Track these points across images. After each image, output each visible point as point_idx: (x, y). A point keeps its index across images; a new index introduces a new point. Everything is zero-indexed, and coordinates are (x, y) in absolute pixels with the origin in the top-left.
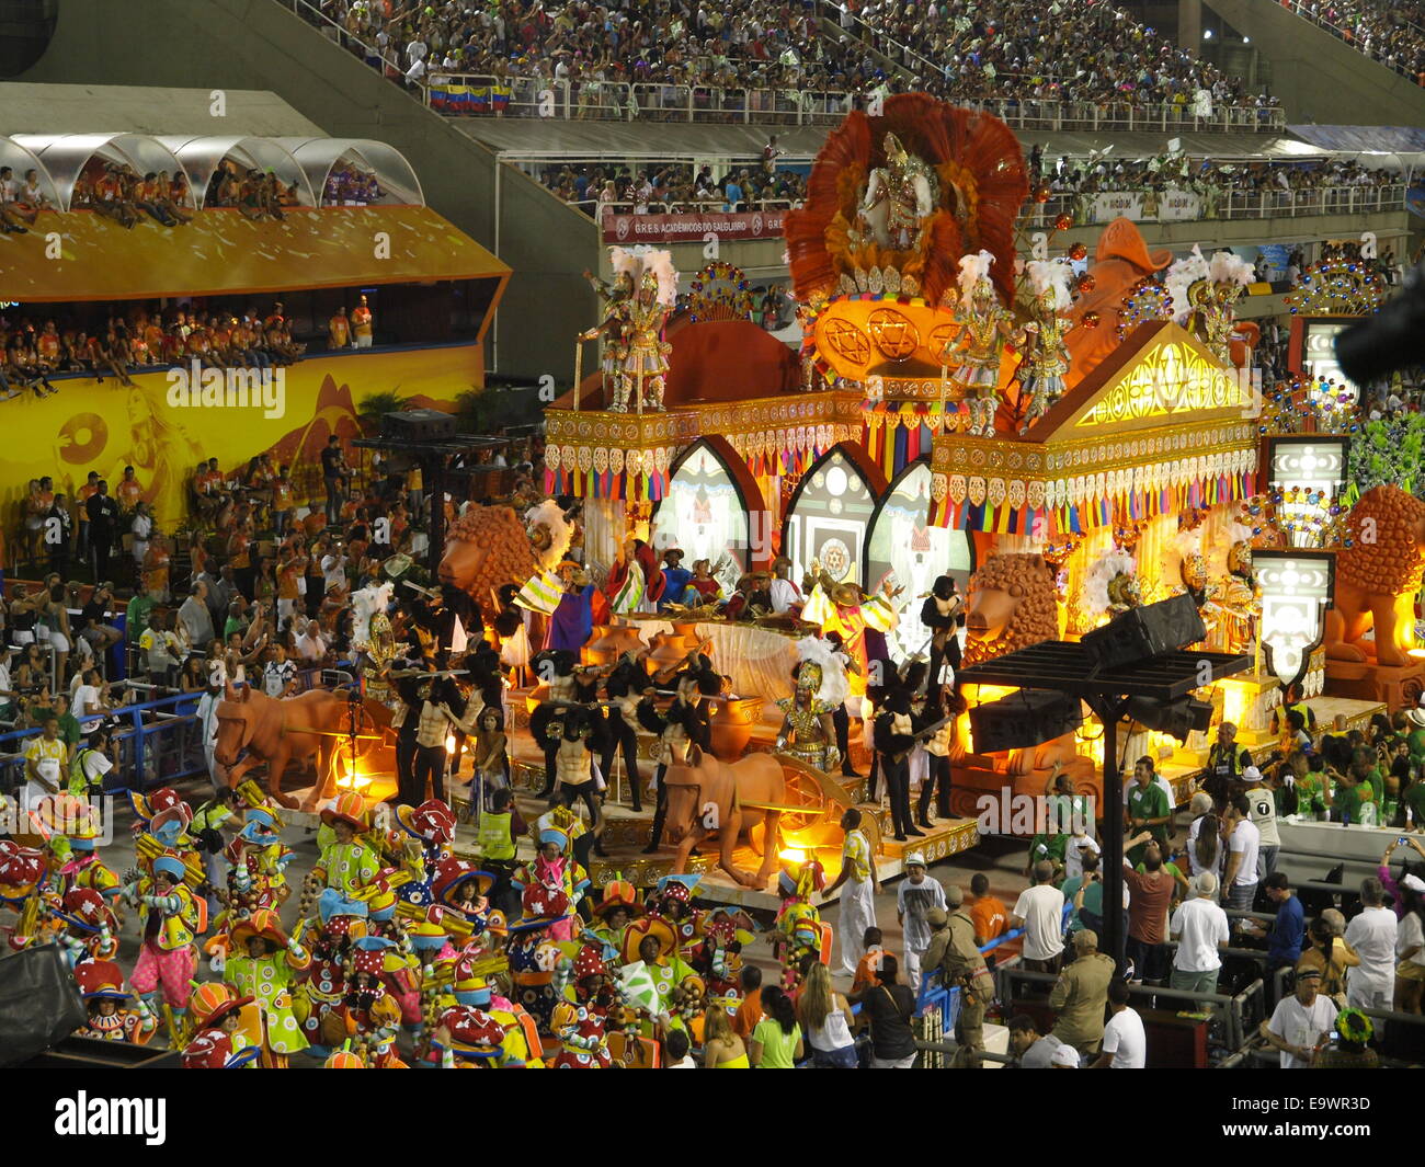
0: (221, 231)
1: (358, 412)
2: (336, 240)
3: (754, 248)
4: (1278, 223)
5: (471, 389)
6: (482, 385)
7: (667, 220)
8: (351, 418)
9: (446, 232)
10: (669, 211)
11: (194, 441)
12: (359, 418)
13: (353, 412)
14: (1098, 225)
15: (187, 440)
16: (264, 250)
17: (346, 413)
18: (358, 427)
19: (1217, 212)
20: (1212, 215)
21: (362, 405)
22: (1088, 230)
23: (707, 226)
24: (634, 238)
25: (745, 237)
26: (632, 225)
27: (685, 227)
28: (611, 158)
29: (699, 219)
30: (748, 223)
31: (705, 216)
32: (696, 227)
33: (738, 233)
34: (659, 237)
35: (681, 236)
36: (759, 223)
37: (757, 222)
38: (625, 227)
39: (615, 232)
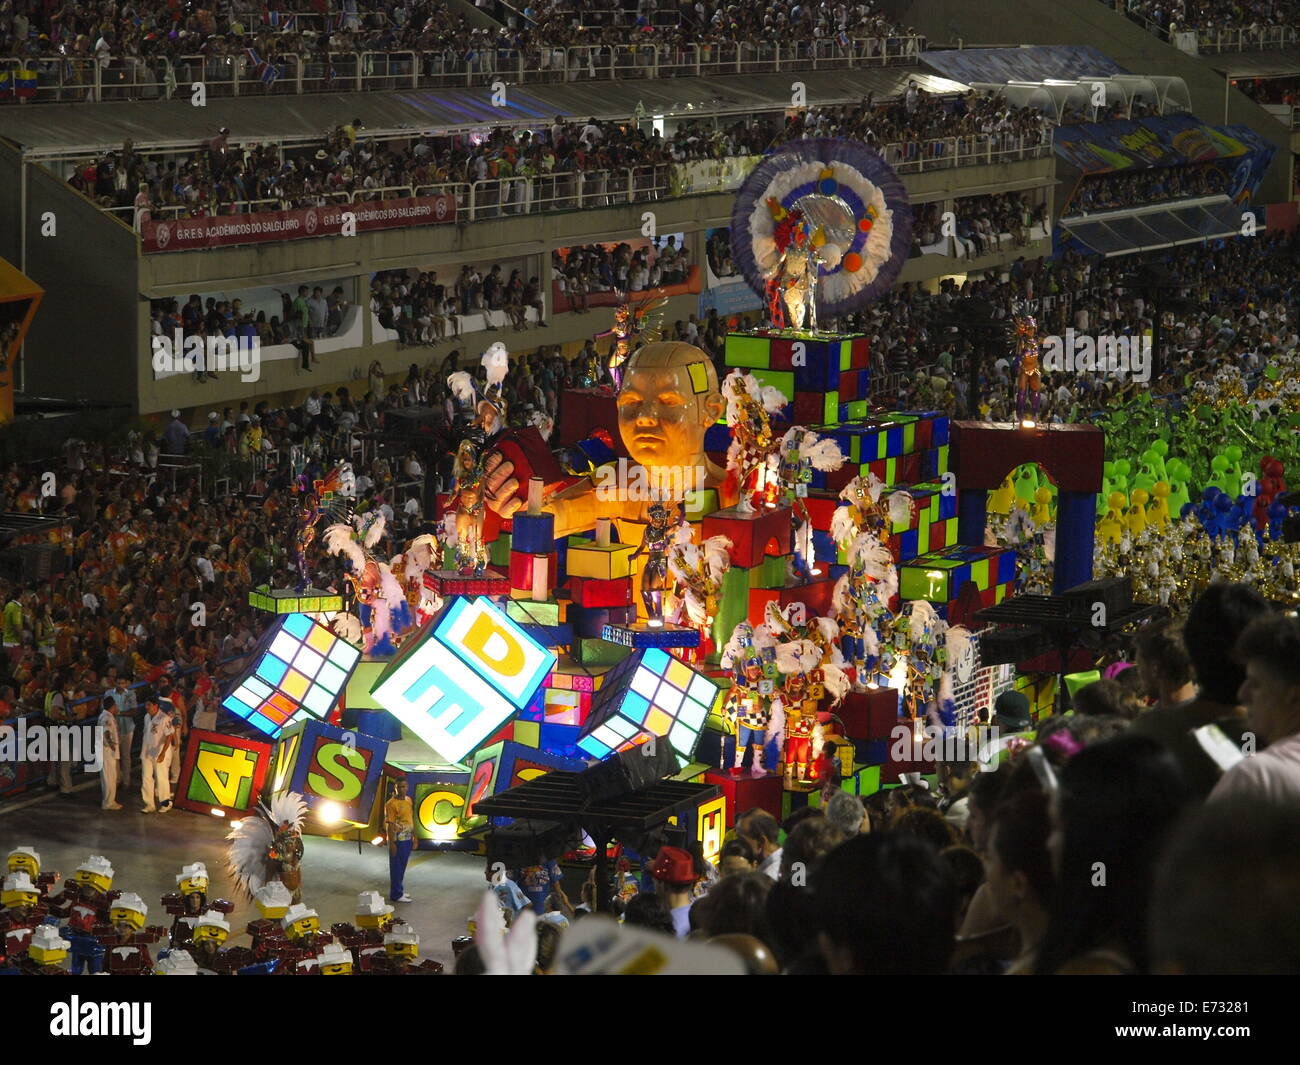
3: (308, 247)
7: (212, 223)
10: (214, 214)
14: (697, 196)
22: (684, 202)
23: (256, 228)
24: (175, 244)
25: (298, 235)
26: (173, 232)
27: (232, 230)
28: (149, 150)
29: (247, 220)
30: (302, 220)
31: (253, 216)
32: (244, 229)
33: (291, 233)
34: (203, 243)
35: (228, 241)
36: (314, 220)
37: (311, 219)
38: (166, 234)
39: (155, 241)
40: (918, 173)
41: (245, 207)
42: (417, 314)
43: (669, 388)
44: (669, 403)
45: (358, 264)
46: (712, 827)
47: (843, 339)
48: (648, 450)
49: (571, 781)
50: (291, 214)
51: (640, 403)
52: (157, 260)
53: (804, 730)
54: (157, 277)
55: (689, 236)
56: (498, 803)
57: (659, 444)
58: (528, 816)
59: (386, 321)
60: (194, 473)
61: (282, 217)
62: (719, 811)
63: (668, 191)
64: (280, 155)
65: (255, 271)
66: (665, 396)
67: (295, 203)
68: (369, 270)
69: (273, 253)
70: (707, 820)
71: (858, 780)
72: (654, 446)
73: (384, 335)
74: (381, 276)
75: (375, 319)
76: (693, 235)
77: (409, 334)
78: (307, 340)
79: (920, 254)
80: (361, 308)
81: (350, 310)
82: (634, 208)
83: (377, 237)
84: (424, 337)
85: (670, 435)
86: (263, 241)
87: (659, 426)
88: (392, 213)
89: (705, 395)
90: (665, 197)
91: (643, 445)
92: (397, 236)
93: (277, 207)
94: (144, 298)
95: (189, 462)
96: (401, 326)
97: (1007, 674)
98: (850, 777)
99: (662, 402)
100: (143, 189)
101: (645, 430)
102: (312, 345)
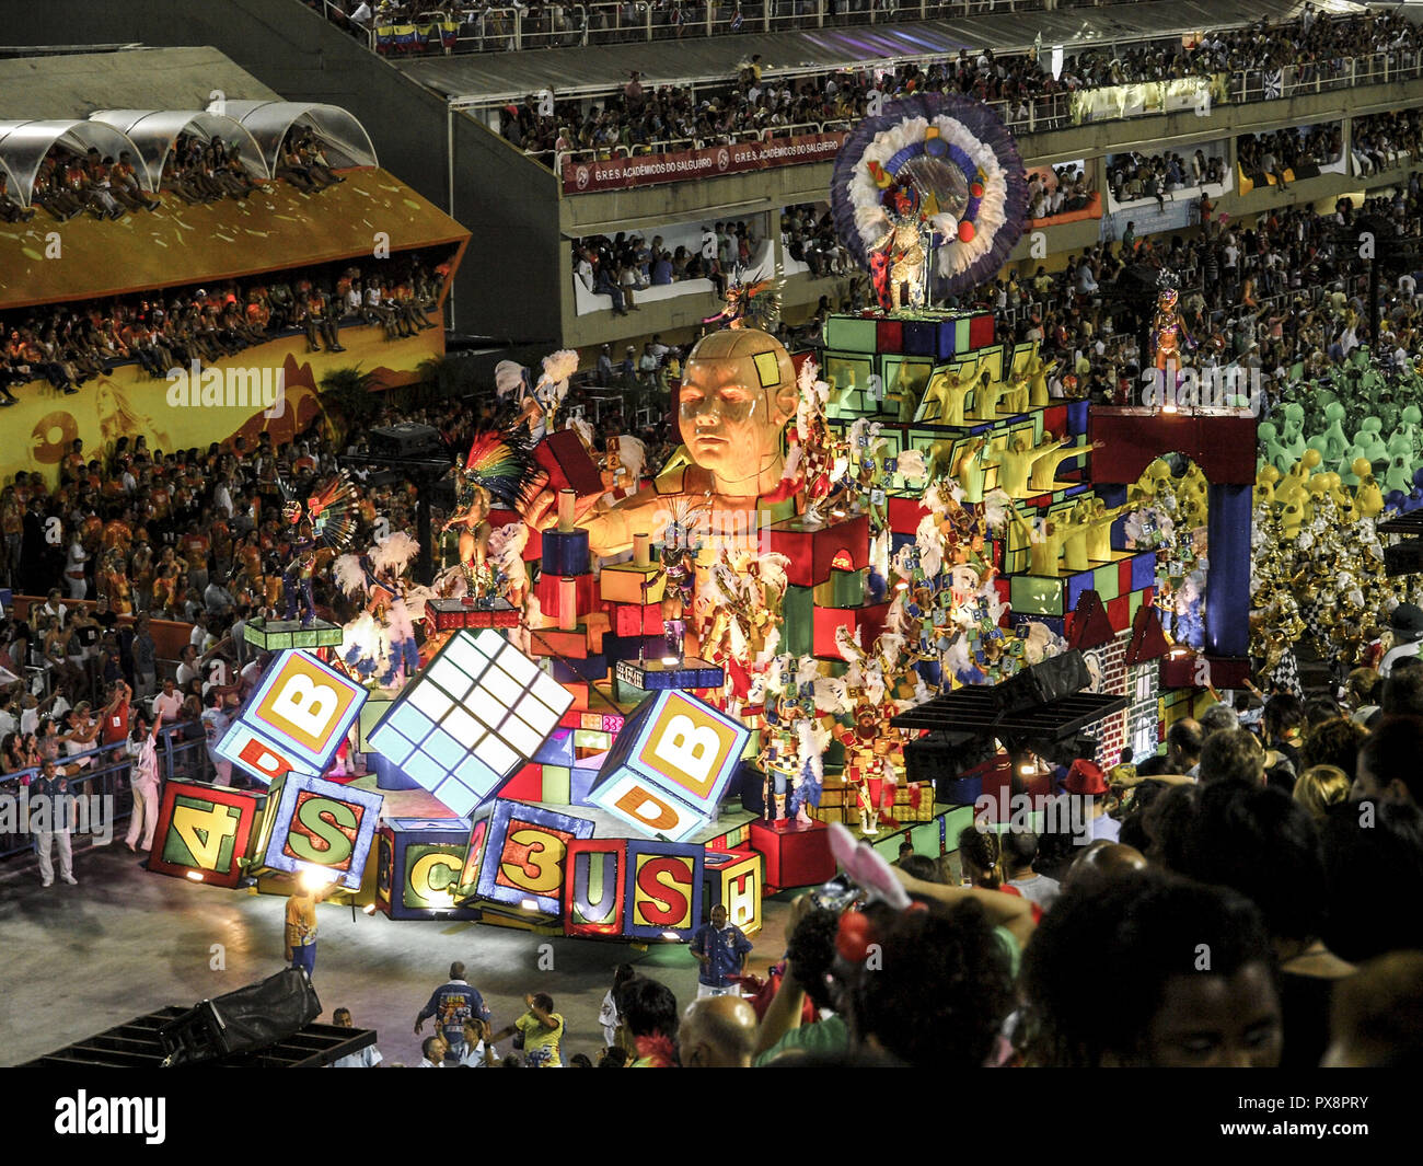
0: (178, 214)
1: (320, 389)
2: (292, 214)
3: (720, 185)
4: (1300, 101)
5: (432, 357)
6: (443, 352)
7: (628, 164)
8: (313, 396)
9: (401, 195)
10: (630, 155)
11: (160, 432)
12: (321, 396)
13: (315, 391)
14: (1096, 123)
15: (154, 431)
16: (222, 232)
17: (308, 392)
18: (320, 405)
19: (1230, 96)
20: (1224, 100)
21: (323, 383)
22: (1084, 130)
23: (671, 167)
24: (594, 186)
25: (711, 174)
26: (592, 173)
27: (648, 170)
28: (567, 95)
29: (662, 160)
30: (714, 158)
31: (668, 156)
32: (659, 168)
33: (704, 171)
34: (620, 183)
35: (643, 180)
36: (726, 158)
37: (723, 157)
38: (585, 176)
39: (575, 182)
40: (1316, 93)
41: (660, 147)
42: (826, 247)
43: (732, 382)
44: (733, 399)
45: (769, 199)
46: (742, 892)
47: (960, 318)
48: (709, 452)
49: (986, 695)
50: (704, 152)
51: (702, 399)
52: (577, 201)
53: (877, 770)
54: (577, 218)
55: (1090, 163)
56: (913, 716)
57: (722, 445)
58: (945, 728)
59: (796, 253)
60: (616, 405)
61: (695, 156)
62: (751, 873)
63: (1069, 119)
64: (693, 97)
65: (670, 209)
66: (728, 391)
67: (707, 143)
68: (778, 206)
69: (686, 191)
70: (735, 885)
71: (943, 824)
72: (716, 448)
73: (793, 268)
74: (790, 211)
75: (785, 251)
76: (1093, 161)
77: (818, 265)
78: (721, 274)
79: (1318, 173)
80: (772, 242)
81: (763, 245)
82: (1036, 138)
83: (786, 173)
84: (835, 268)
85: (734, 435)
86: (675, 181)
87: (722, 425)
88: (801, 149)
89: (776, 388)
90: (1065, 125)
91: (704, 447)
92: (807, 171)
93: (689, 145)
94: (567, 238)
95: (612, 394)
96: (811, 259)
97: (1147, 691)
98: (930, 822)
99: (724, 399)
100: (564, 133)
101: (706, 430)
102: (726, 278)
